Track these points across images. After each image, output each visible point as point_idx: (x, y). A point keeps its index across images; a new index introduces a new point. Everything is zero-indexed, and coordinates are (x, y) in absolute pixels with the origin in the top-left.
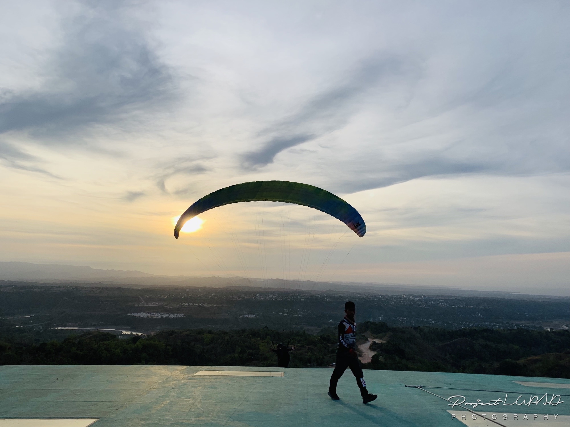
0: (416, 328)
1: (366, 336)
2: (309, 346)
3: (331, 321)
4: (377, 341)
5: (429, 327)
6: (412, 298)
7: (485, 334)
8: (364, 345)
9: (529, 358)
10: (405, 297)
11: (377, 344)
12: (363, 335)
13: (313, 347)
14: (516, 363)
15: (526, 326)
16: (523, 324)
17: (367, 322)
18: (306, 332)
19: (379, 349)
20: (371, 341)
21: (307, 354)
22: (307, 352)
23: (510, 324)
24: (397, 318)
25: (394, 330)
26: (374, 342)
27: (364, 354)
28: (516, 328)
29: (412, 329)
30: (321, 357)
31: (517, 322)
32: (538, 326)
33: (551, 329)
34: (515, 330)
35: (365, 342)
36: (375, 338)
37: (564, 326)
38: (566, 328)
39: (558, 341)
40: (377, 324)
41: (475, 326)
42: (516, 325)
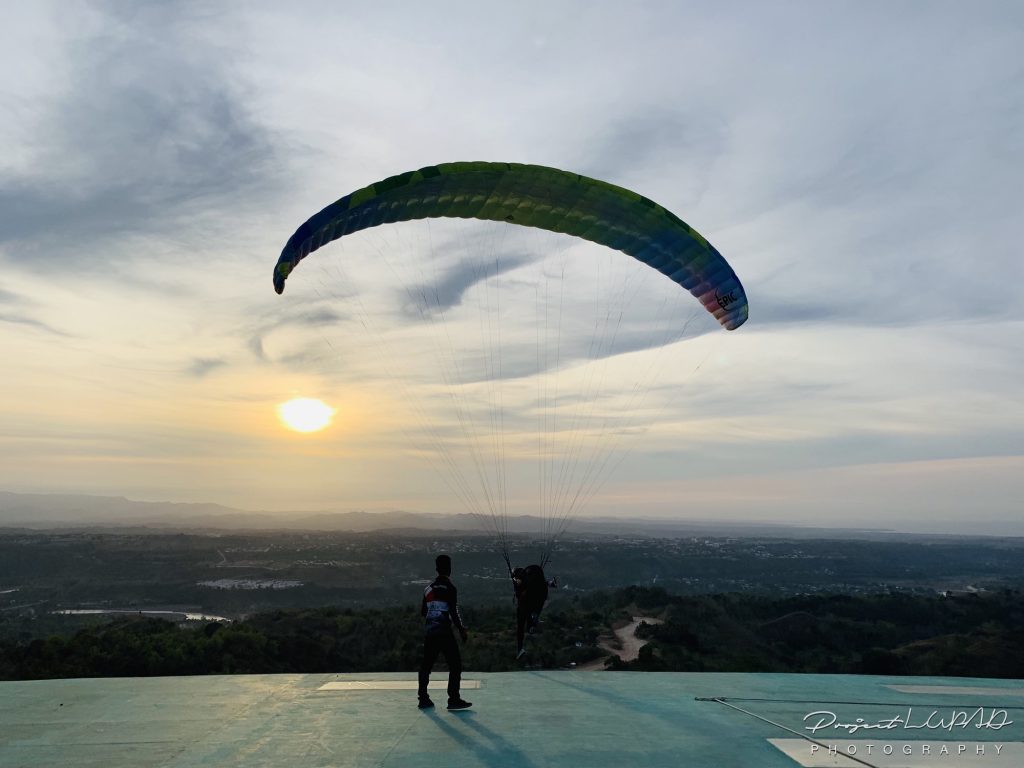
0: (716, 597)
1: (628, 612)
4: (649, 621)
5: (740, 594)
6: (709, 543)
7: (837, 603)
8: (626, 628)
9: (912, 645)
10: (696, 541)
11: (649, 626)
12: (625, 610)
14: (891, 653)
15: (905, 588)
16: (899, 585)
17: (631, 588)
19: (651, 636)
20: (638, 621)
23: (879, 585)
24: (684, 579)
25: (678, 601)
26: (644, 623)
27: (625, 644)
28: (888, 593)
29: (711, 598)
30: (549, 652)
31: (891, 582)
32: (926, 588)
33: (948, 592)
34: (887, 596)
35: (627, 624)
36: (645, 615)
37: (970, 588)
38: (974, 590)
39: (961, 615)
40: (648, 592)
41: (820, 591)
42: (888, 587)
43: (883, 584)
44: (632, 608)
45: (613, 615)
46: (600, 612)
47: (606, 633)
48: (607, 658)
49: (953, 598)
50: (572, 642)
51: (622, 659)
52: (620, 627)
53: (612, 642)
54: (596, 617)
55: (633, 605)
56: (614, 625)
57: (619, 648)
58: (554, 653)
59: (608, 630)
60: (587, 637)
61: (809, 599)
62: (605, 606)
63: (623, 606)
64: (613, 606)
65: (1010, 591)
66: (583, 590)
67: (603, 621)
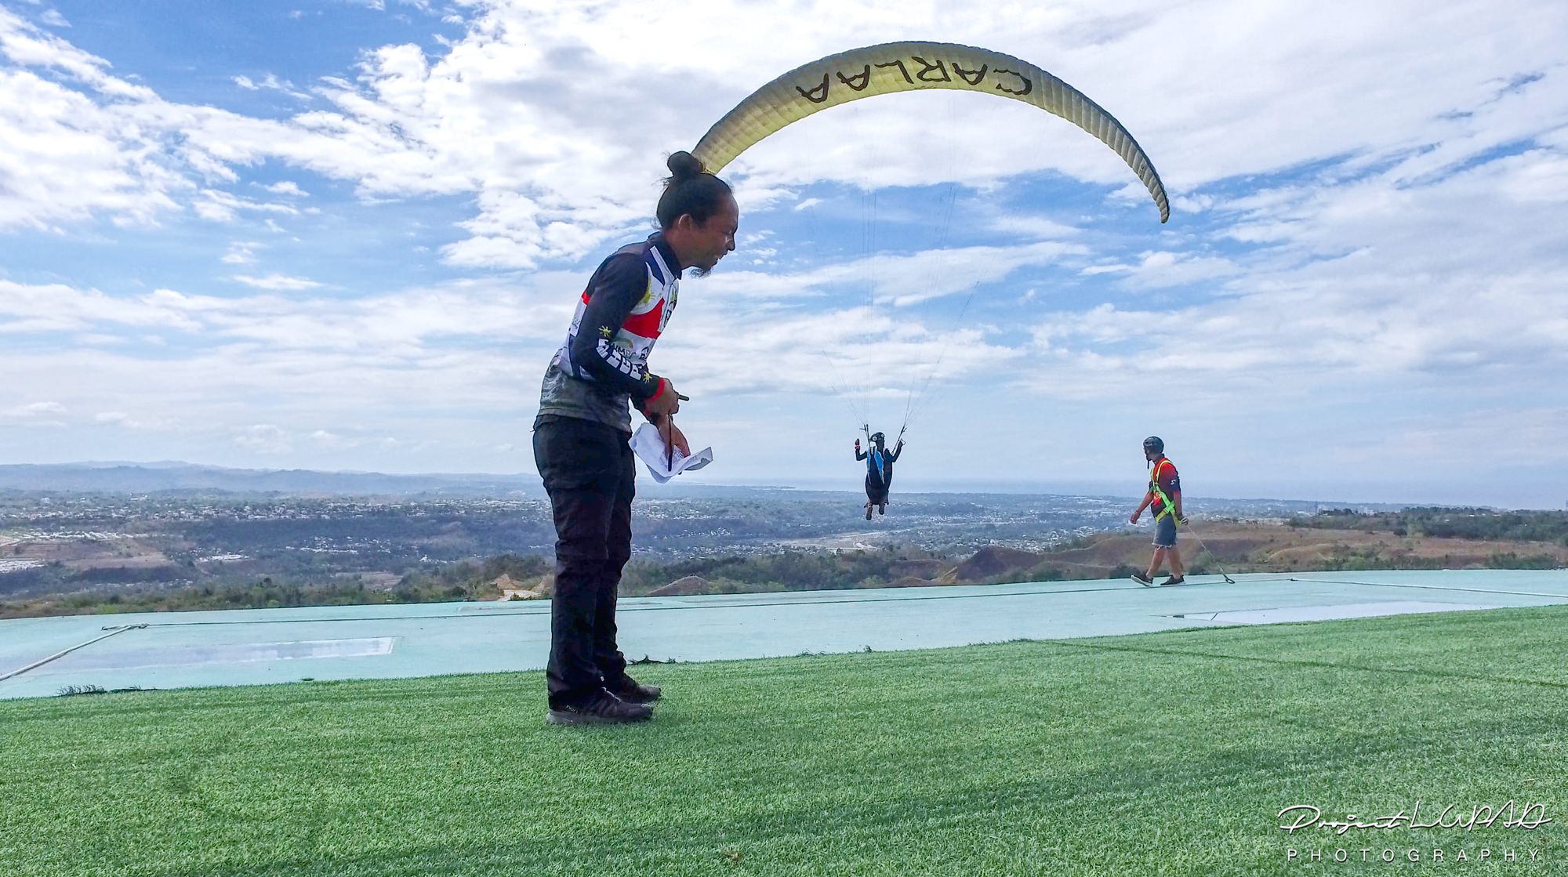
1: (498, 584)
4: (522, 594)
7: (730, 566)
12: (495, 583)
15: (798, 548)
16: (796, 545)
17: (503, 558)
23: (774, 546)
28: (782, 553)
31: (786, 542)
32: (818, 547)
34: (781, 556)
36: (519, 588)
37: (859, 544)
38: (862, 547)
39: (847, 572)
40: (523, 561)
41: (715, 554)
42: (783, 547)
43: (779, 544)
44: (503, 581)
45: (480, 589)
46: (464, 587)
49: (842, 555)
54: (459, 593)
55: (506, 577)
61: (701, 564)
62: (471, 579)
63: (493, 579)
64: (481, 578)
65: (892, 546)
66: (446, 562)
67: (467, 596)
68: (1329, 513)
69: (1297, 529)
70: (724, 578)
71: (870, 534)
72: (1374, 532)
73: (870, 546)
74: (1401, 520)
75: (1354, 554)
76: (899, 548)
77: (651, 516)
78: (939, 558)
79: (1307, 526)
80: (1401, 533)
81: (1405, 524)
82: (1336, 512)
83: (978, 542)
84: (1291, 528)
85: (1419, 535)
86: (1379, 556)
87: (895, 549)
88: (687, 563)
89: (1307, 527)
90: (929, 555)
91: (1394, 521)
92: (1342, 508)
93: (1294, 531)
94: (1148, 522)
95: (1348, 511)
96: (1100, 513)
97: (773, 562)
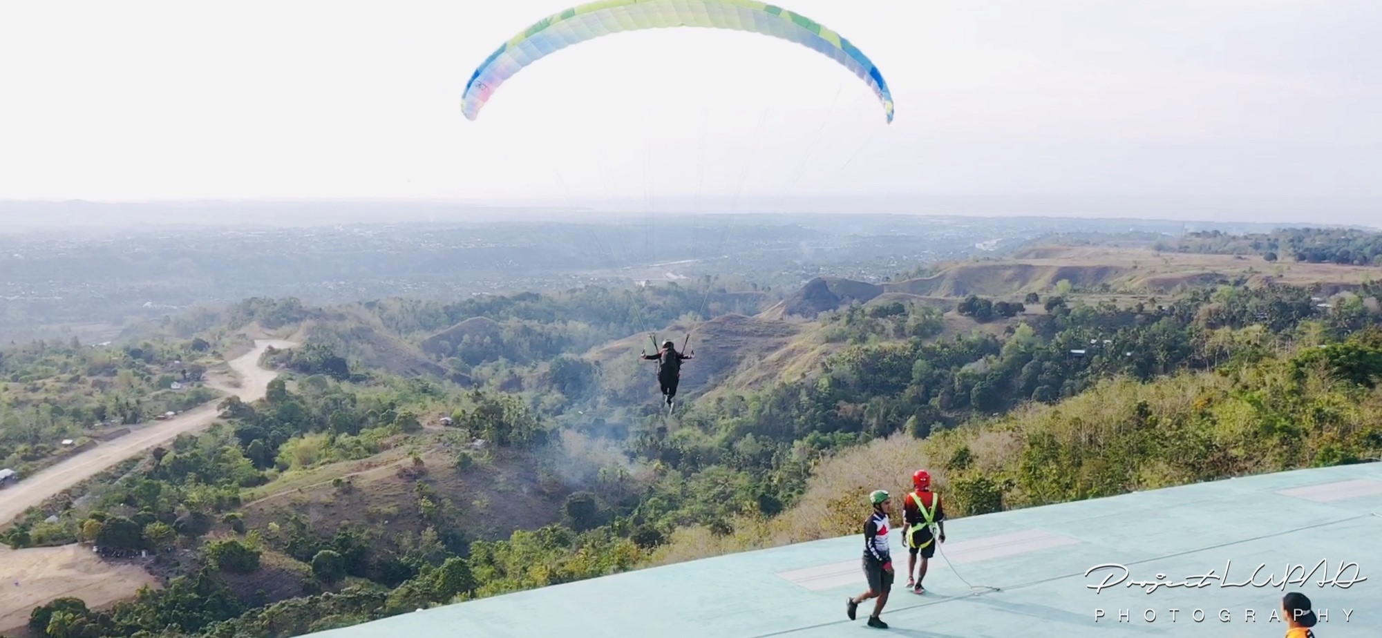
0: (370, 305)
1: (247, 334)
2: (95, 378)
3: (148, 304)
4: (278, 345)
5: (401, 299)
6: (360, 232)
7: (523, 304)
8: (245, 357)
9: (606, 347)
10: (341, 230)
11: (279, 351)
12: (242, 331)
13: (108, 379)
14: (582, 360)
15: (600, 280)
16: (596, 275)
17: (250, 302)
18: (82, 341)
19: (283, 365)
20: (262, 346)
21: (91, 398)
22: (91, 394)
23: (571, 278)
24: (324, 283)
25: (319, 314)
26: (270, 348)
27: (246, 379)
28: (582, 286)
29: (362, 306)
30: (133, 401)
31: (583, 273)
32: (622, 277)
33: (648, 282)
34: (581, 290)
35: (248, 351)
36: (270, 337)
37: (669, 275)
38: (673, 277)
39: (658, 307)
40: (275, 305)
41: (502, 288)
42: (582, 279)
43: (576, 276)
44: (251, 330)
45: (226, 341)
46: (205, 337)
47: (215, 366)
48: (223, 400)
49: (651, 288)
50: (166, 383)
51: (243, 400)
52: (235, 357)
53: (226, 378)
54: (200, 346)
55: (255, 325)
56: (226, 356)
57: (237, 385)
58: (138, 402)
59: (219, 362)
60: (188, 374)
61: (489, 300)
62: (211, 328)
63: (240, 327)
64: (225, 327)
65: (709, 276)
66: (175, 307)
67: (211, 350)
68: (1198, 235)
69: (1162, 254)
70: (516, 318)
71: (682, 262)
72: (1243, 256)
73: (682, 277)
74: (1272, 241)
75: (1224, 282)
76: (716, 278)
77: (423, 245)
78: (763, 289)
79: (1172, 250)
80: (1273, 257)
81: (1277, 247)
82: (1205, 234)
83: (806, 270)
84: (1156, 252)
85: (1291, 260)
86: (1247, 284)
87: (712, 280)
88: (471, 301)
89: (1173, 252)
90: (751, 287)
91: (1265, 243)
92: (1210, 230)
93: (1158, 256)
94: (997, 244)
95: (1216, 233)
96: (943, 235)
97: (572, 298)
